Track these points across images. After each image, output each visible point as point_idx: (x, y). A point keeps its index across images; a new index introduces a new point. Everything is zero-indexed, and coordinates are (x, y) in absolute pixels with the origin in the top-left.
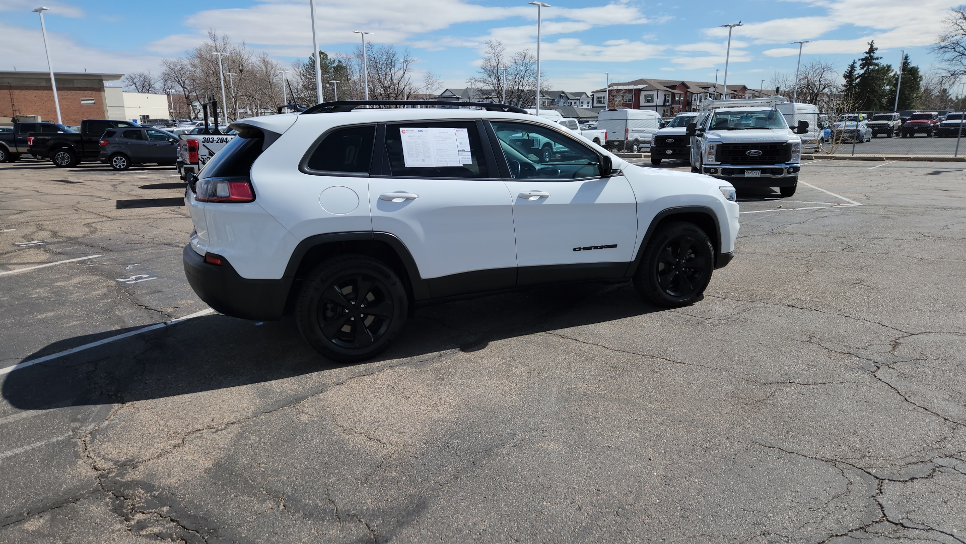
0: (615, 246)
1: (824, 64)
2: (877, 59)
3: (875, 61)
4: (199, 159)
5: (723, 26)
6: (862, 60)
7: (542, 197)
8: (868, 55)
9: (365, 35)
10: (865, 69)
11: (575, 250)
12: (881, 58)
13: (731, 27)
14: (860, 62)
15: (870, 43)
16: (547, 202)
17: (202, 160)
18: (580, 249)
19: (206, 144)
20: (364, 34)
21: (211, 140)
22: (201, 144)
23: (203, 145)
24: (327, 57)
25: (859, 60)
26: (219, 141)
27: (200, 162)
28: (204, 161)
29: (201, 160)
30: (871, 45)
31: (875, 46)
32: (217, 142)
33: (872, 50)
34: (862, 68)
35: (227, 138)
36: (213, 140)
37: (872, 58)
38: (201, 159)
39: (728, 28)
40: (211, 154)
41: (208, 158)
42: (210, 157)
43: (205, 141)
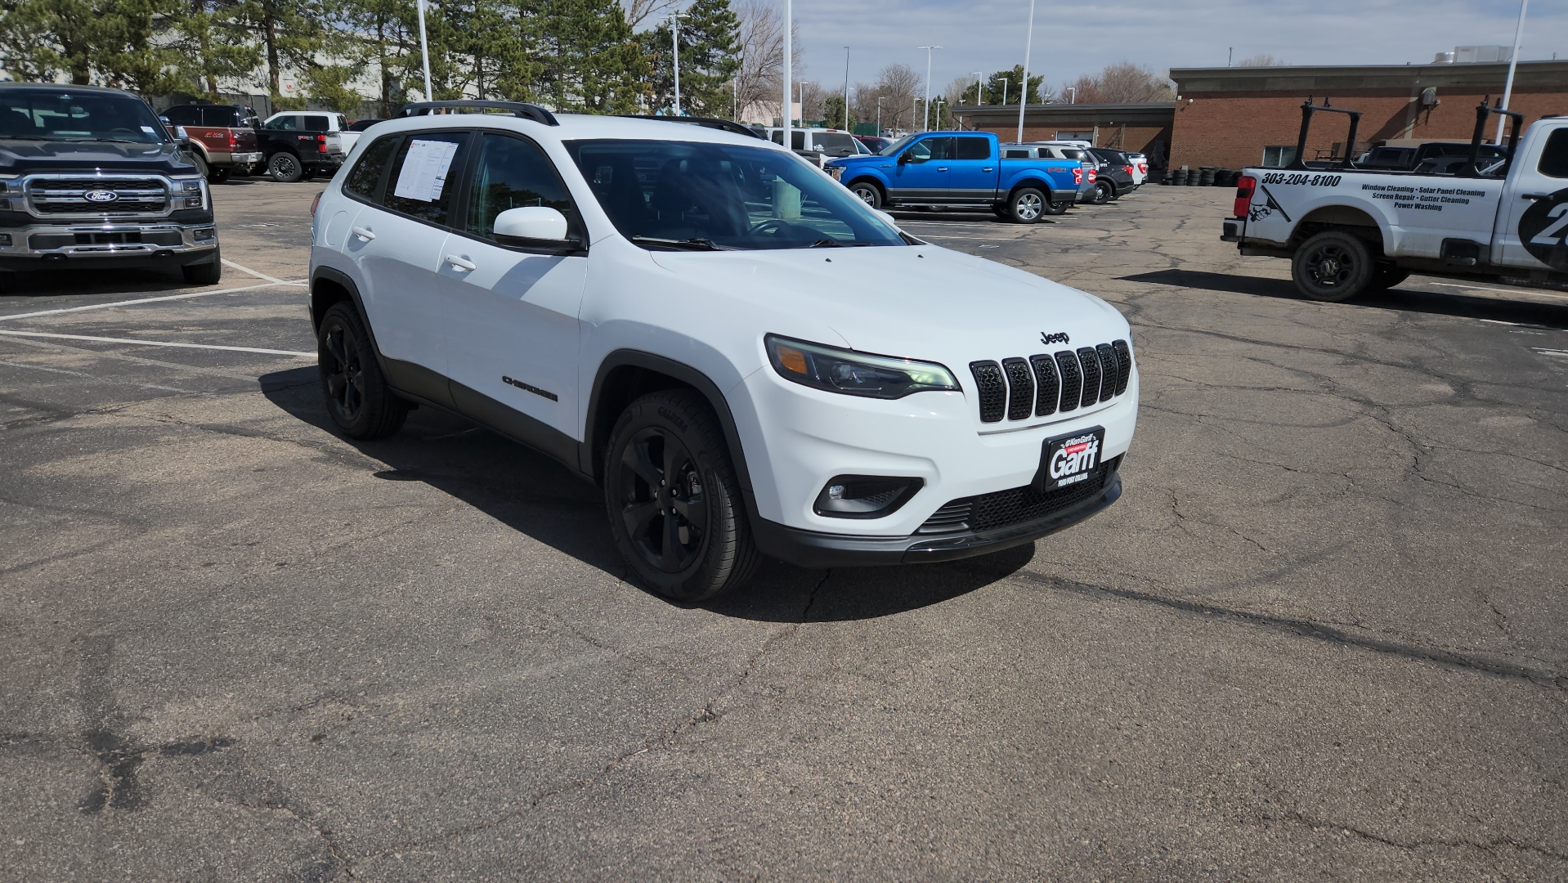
0: (555, 398)
4: (1249, 212)
17: (1254, 213)
18: (510, 381)
19: (1267, 185)
21: (1278, 178)
22: (1259, 184)
23: (1263, 187)
26: (1292, 181)
27: (1250, 217)
28: (1256, 215)
29: (1251, 214)
32: (1288, 183)
35: (1307, 176)
36: (1283, 179)
38: (1252, 211)
40: (1272, 204)
41: (1263, 210)
42: (1268, 209)
43: (1270, 179)
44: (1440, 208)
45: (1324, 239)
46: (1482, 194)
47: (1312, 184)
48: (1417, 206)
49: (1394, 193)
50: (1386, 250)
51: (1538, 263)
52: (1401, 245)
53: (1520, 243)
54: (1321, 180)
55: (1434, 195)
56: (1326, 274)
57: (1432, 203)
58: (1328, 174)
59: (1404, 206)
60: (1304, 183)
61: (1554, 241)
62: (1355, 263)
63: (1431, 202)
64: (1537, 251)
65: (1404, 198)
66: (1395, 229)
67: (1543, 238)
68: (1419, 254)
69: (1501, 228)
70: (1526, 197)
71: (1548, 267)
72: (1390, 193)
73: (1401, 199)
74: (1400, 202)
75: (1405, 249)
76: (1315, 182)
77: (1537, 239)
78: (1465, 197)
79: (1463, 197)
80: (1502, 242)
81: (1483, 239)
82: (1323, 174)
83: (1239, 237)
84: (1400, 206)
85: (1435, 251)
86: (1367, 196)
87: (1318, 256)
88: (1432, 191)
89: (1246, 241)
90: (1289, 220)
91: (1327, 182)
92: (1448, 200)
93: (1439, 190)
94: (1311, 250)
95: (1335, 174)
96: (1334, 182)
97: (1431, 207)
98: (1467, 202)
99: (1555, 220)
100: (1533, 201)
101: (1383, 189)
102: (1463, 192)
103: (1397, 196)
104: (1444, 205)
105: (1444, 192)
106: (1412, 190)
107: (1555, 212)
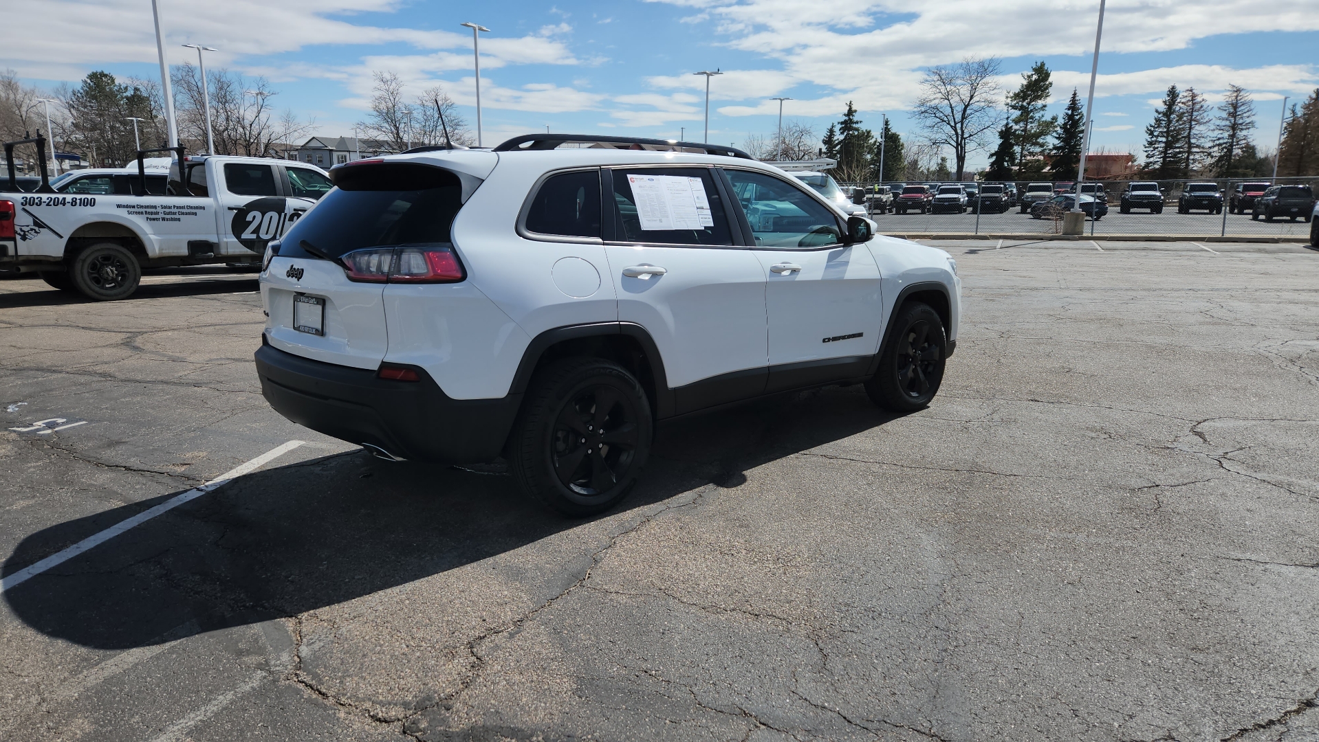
0: (860, 335)
1: (801, 126)
2: (857, 122)
3: (854, 125)
4: (16, 232)
5: (699, 74)
6: (842, 123)
7: (794, 271)
8: (847, 118)
9: (203, 52)
10: (845, 134)
11: (824, 341)
12: (861, 122)
13: (708, 75)
14: (840, 126)
15: (848, 104)
16: (800, 277)
17: (22, 233)
18: (829, 340)
19: (27, 207)
20: (201, 49)
21: (36, 201)
22: (18, 208)
23: (24, 209)
24: (113, 81)
25: (839, 123)
26: (52, 203)
27: (18, 237)
28: (25, 235)
29: (19, 234)
30: (850, 106)
31: (854, 108)
32: (48, 205)
33: (851, 112)
34: (842, 133)
35: (64, 199)
36: (40, 201)
37: (851, 121)
38: (19, 231)
39: (705, 76)
40: (39, 224)
41: (32, 230)
42: (37, 229)
43: (26, 202)
44: (179, 220)
45: (98, 250)
46: (203, 208)
47: (72, 205)
48: (163, 219)
49: (144, 210)
50: (151, 254)
51: (249, 252)
52: (161, 249)
53: (236, 240)
54: (78, 201)
55: (172, 210)
56: (110, 278)
57: (173, 216)
58: (83, 196)
59: (154, 219)
60: (64, 204)
61: (254, 236)
62: (130, 267)
63: (171, 215)
64: (246, 243)
65: (152, 213)
66: (152, 237)
67: (247, 235)
68: (174, 254)
69: (222, 231)
70: (230, 209)
71: (255, 253)
72: (141, 210)
73: (151, 214)
74: (150, 216)
75: (164, 251)
76: (74, 203)
77: (244, 236)
78: (194, 211)
79: (193, 211)
80: (225, 240)
81: (213, 239)
82: (78, 196)
83: (13, 256)
84: (151, 219)
85: (184, 251)
86: (123, 213)
87: (96, 265)
88: (170, 207)
89: (20, 259)
90: (61, 237)
91: (85, 203)
92: (183, 214)
93: (174, 206)
94: (89, 261)
95: (89, 197)
96: (92, 203)
97: (172, 219)
98: (196, 214)
99: (250, 223)
100: (236, 211)
101: (134, 207)
102: (191, 207)
103: (146, 212)
104: (181, 217)
105: (178, 207)
106: (155, 207)
107: (249, 218)
